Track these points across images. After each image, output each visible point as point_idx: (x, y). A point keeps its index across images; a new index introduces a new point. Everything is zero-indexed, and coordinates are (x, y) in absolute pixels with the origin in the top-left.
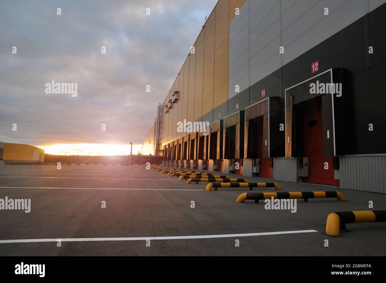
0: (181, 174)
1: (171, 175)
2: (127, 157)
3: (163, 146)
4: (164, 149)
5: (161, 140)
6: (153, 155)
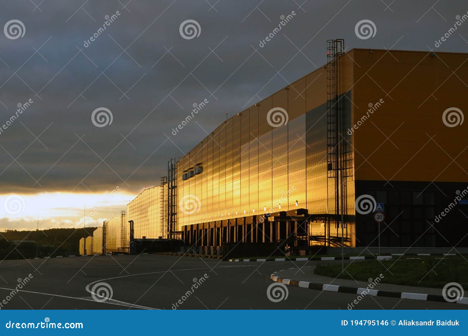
2: (132, 243)
3: (182, 227)
4: (183, 231)
5: (176, 215)
6: (164, 238)
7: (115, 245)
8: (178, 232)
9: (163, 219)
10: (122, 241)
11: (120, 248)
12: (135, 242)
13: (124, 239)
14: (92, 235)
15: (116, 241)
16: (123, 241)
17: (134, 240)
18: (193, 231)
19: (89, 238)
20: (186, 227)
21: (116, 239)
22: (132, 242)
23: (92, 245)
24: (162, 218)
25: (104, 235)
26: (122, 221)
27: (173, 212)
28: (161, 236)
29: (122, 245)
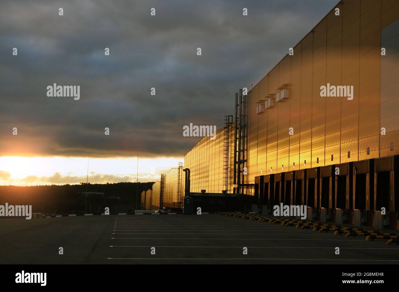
0: (269, 220)
1: (244, 218)
2: (187, 198)
3: (255, 177)
4: (257, 182)
5: (245, 163)
6: (228, 192)
7: (172, 199)
8: (249, 185)
9: (227, 169)
10: (178, 195)
11: (176, 203)
12: (190, 197)
13: (181, 193)
14: (151, 189)
15: (172, 196)
16: (180, 195)
17: (191, 195)
18: (275, 183)
19: (149, 191)
20: (262, 177)
21: (172, 192)
22: (187, 196)
23: (151, 198)
24: (225, 167)
25: (161, 189)
26: (179, 173)
27: (241, 159)
28: (225, 189)
29: (178, 199)
